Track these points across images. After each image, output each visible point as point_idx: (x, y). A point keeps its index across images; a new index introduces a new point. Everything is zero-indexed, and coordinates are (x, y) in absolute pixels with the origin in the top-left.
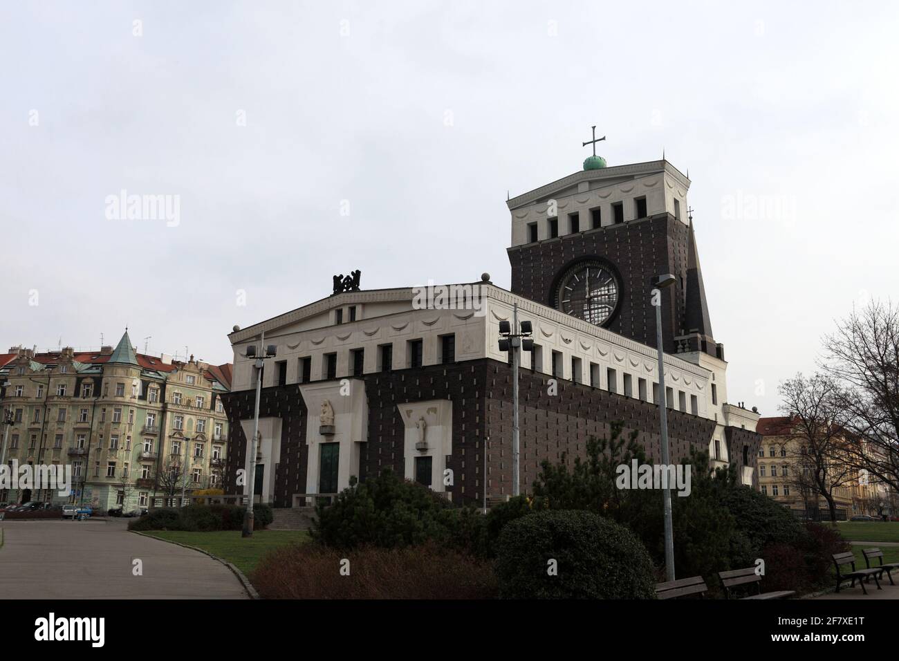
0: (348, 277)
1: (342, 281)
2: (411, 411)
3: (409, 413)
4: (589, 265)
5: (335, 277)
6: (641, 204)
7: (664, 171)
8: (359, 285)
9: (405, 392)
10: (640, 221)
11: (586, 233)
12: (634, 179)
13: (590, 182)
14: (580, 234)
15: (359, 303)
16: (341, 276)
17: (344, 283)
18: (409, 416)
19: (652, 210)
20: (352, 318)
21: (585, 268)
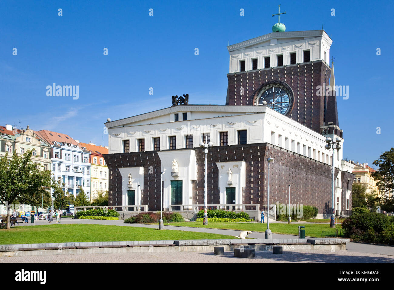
0: (181, 97)
1: (177, 99)
2: (224, 166)
3: (222, 167)
4: (274, 86)
5: (173, 97)
6: (307, 54)
7: (322, 36)
8: (188, 102)
9: (219, 156)
10: (306, 63)
11: (274, 68)
12: (304, 39)
13: (278, 39)
14: (271, 69)
15: (189, 111)
16: (177, 97)
17: (178, 100)
18: (222, 168)
19: (313, 58)
20: (185, 118)
21: (272, 88)
